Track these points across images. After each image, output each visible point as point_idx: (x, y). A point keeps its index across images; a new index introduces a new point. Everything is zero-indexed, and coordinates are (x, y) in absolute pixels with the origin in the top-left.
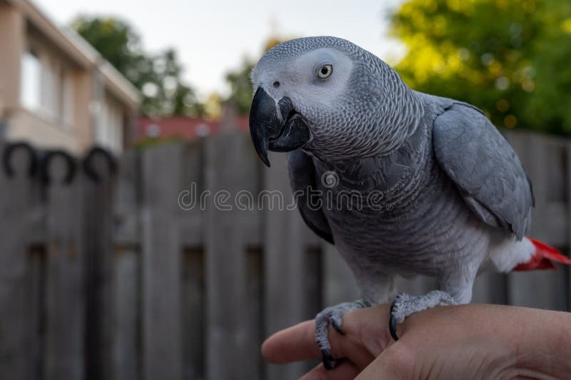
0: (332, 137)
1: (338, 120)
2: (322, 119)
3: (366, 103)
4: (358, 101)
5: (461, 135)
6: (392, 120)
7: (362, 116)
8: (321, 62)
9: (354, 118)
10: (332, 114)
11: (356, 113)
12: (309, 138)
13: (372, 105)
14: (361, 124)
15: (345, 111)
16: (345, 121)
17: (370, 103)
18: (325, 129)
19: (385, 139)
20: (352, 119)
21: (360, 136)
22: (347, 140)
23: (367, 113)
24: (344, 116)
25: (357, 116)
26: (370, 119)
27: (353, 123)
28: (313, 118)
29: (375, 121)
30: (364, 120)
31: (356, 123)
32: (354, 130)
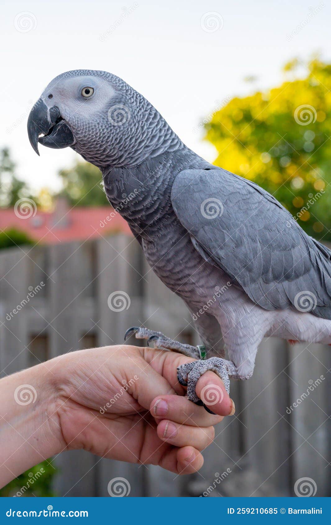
0: (89, 142)
1: (92, 129)
2: (81, 126)
6: (136, 140)
7: (111, 130)
8: (84, 84)
9: (105, 130)
10: (89, 124)
11: (108, 127)
15: (98, 124)
16: (98, 131)
18: (84, 134)
19: (129, 153)
20: (103, 130)
21: (109, 146)
22: (100, 147)
24: (97, 127)
25: (107, 129)
26: (118, 134)
27: (104, 134)
28: (74, 124)
29: (121, 136)
30: (113, 133)
31: (106, 134)
32: (104, 139)
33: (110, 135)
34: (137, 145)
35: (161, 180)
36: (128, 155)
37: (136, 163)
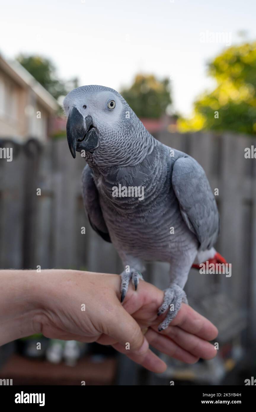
0: (109, 147)
1: (114, 136)
2: (107, 133)
3: (128, 130)
4: (125, 128)
5: (190, 173)
6: (140, 144)
7: (126, 137)
8: (110, 98)
10: (112, 132)
12: (96, 145)
13: (131, 132)
14: (125, 142)
15: (118, 132)
16: (117, 138)
17: (131, 131)
18: (107, 141)
19: (135, 155)
20: (121, 137)
21: (122, 150)
22: (115, 151)
23: (128, 135)
24: (118, 134)
25: (123, 136)
26: (129, 140)
27: (121, 140)
28: (102, 132)
29: (131, 142)
30: (127, 140)
31: (122, 141)
32: (121, 145)
33: (125, 141)
34: (140, 147)
35: (158, 169)
36: (134, 156)
37: (139, 162)
